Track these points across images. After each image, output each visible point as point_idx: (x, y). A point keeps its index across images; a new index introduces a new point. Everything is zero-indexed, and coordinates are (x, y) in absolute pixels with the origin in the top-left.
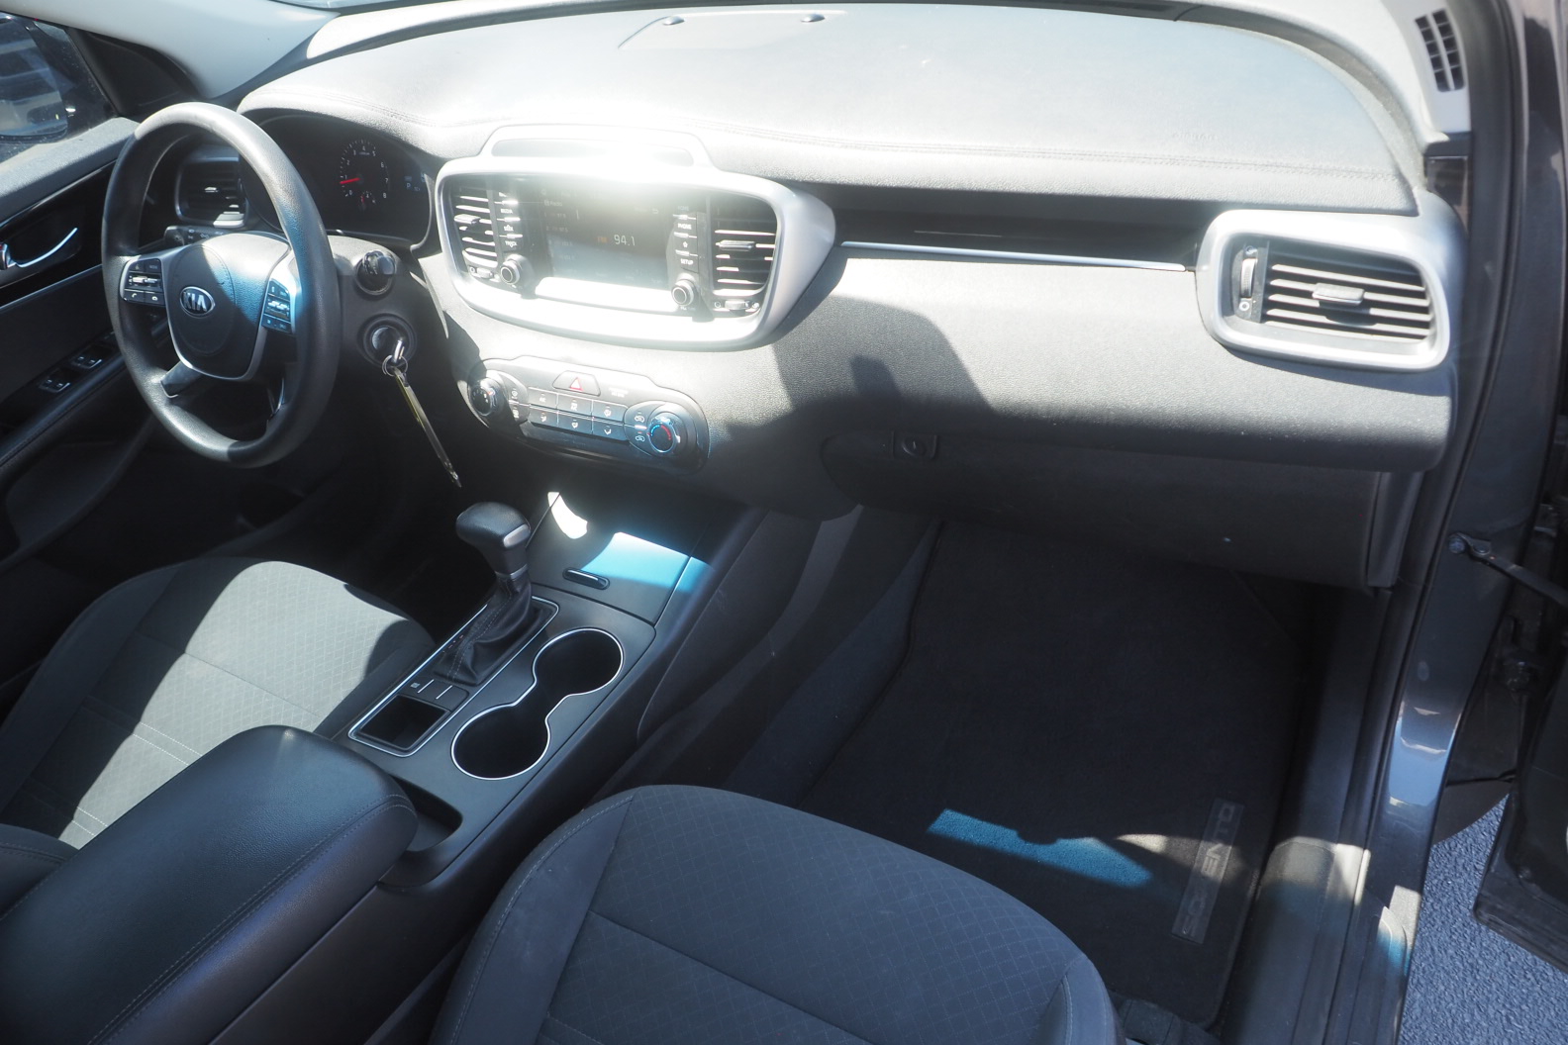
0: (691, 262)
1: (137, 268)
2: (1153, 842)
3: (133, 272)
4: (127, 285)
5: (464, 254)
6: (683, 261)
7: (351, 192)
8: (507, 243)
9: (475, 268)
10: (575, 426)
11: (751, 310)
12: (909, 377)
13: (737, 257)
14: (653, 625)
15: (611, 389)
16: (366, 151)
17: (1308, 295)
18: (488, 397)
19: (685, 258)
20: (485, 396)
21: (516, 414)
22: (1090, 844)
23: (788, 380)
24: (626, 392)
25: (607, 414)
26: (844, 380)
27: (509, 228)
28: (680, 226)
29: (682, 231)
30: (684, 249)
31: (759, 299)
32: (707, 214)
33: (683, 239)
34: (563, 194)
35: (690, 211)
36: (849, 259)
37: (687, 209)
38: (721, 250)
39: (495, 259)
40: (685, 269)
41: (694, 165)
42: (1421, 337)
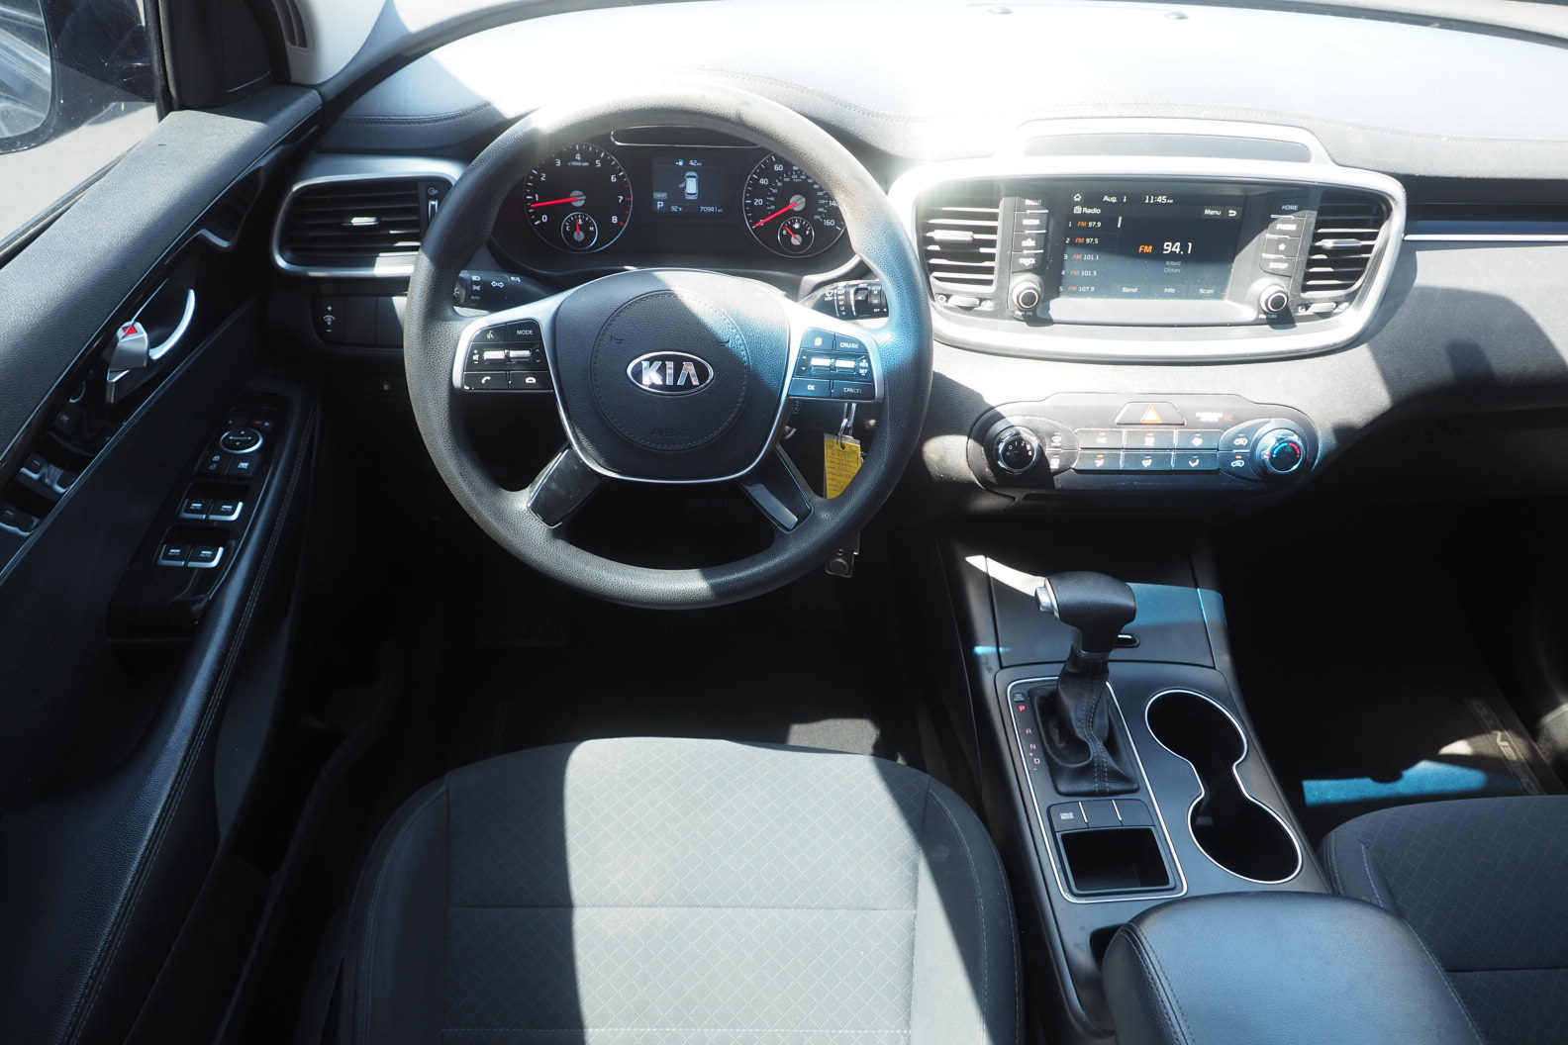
0: (1285, 265)
1: (490, 336)
2: (1460, 747)
3: (480, 344)
5: (932, 279)
6: (1273, 265)
8: (1022, 261)
9: (948, 297)
10: (1147, 464)
11: (1337, 310)
12: (1506, 359)
13: (1336, 257)
14: (1214, 668)
15: (1198, 414)
16: (581, 161)
19: (1276, 261)
20: (1028, 447)
21: (1054, 464)
22: (1424, 767)
23: (1388, 380)
24: (1220, 415)
25: (1197, 442)
26: (1441, 370)
27: (1030, 243)
28: (1280, 226)
29: (1281, 232)
30: (1278, 252)
31: (1350, 298)
32: (1315, 213)
33: (1280, 241)
34: (1106, 198)
35: (1299, 210)
36: (1417, 253)
37: (1295, 207)
38: (1320, 250)
39: (989, 282)
40: (1274, 273)
41: (1312, 161)
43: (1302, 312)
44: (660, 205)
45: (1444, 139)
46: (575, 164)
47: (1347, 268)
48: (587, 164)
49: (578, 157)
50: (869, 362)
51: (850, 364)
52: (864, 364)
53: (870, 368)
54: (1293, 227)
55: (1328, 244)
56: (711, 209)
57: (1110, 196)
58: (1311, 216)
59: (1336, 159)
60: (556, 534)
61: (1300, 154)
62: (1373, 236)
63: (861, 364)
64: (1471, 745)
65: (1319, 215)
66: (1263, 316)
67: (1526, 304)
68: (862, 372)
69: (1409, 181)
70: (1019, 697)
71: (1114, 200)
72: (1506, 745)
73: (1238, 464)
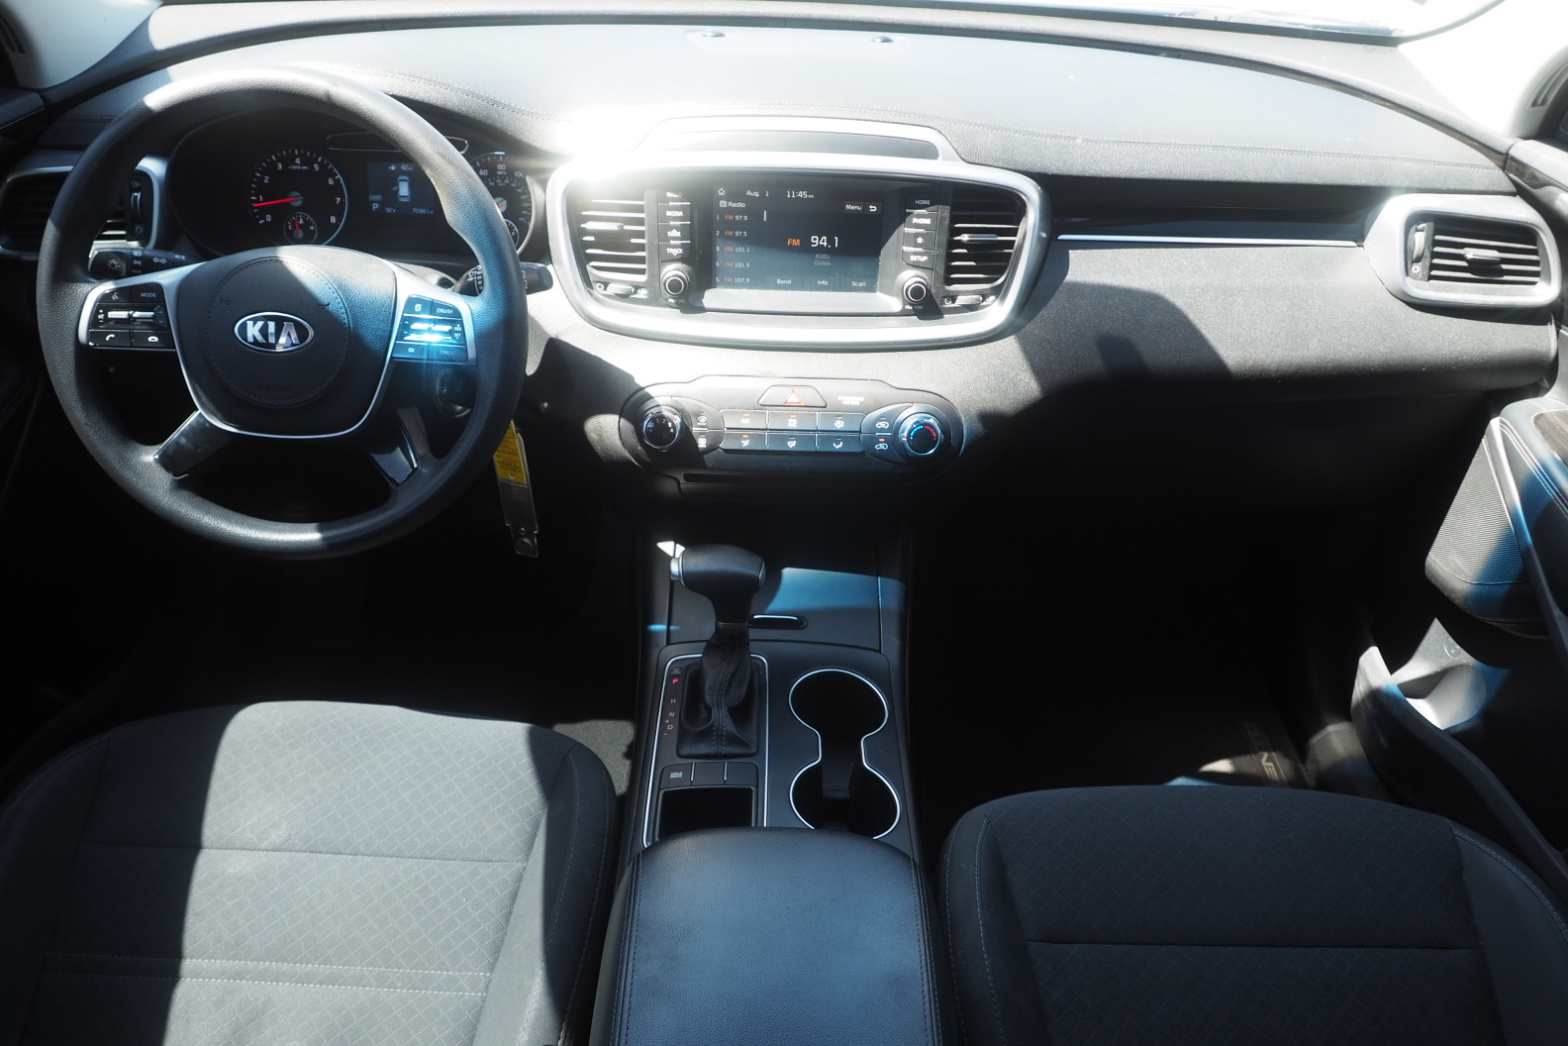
0: (925, 258)
1: (115, 297)
2: (1223, 766)
3: (104, 303)
4: (94, 322)
5: (588, 268)
6: (913, 258)
7: (269, 218)
8: (669, 250)
9: (606, 285)
10: (792, 444)
11: (984, 303)
12: (1157, 353)
13: (976, 251)
14: (879, 651)
15: (840, 398)
16: (301, 165)
17: (1461, 257)
18: (674, 426)
19: (916, 254)
20: (670, 425)
21: (702, 443)
23: (1037, 371)
24: (862, 399)
25: (839, 425)
26: (1094, 363)
27: (675, 233)
28: (915, 220)
29: (917, 226)
30: (916, 245)
31: (995, 292)
32: (949, 208)
33: (917, 235)
34: (749, 193)
35: (932, 205)
36: (1070, 251)
37: (927, 202)
38: (960, 244)
39: (642, 272)
40: (916, 266)
41: (940, 158)
42: (1534, 283)
43: (949, 304)
44: (375, 206)
45: (1079, 141)
46: (295, 167)
47: (992, 261)
48: (306, 168)
49: (298, 161)
50: (462, 326)
53: (463, 332)
54: (928, 221)
55: (965, 238)
56: (423, 211)
57: (752, 191)
58: (945, 211)
59: (965, 157)
60: (180, 485)
61: (928, 152)
62: (1012, 232)
63: (456, 329)
64: (1234, 764)
65: (952, 210)
66: (908, 307)
67: (1179, 302)
69: (1042, 179)
70: (677, 672)
71: (757, 194)
72: (1270, 765)
73: (882, 446)
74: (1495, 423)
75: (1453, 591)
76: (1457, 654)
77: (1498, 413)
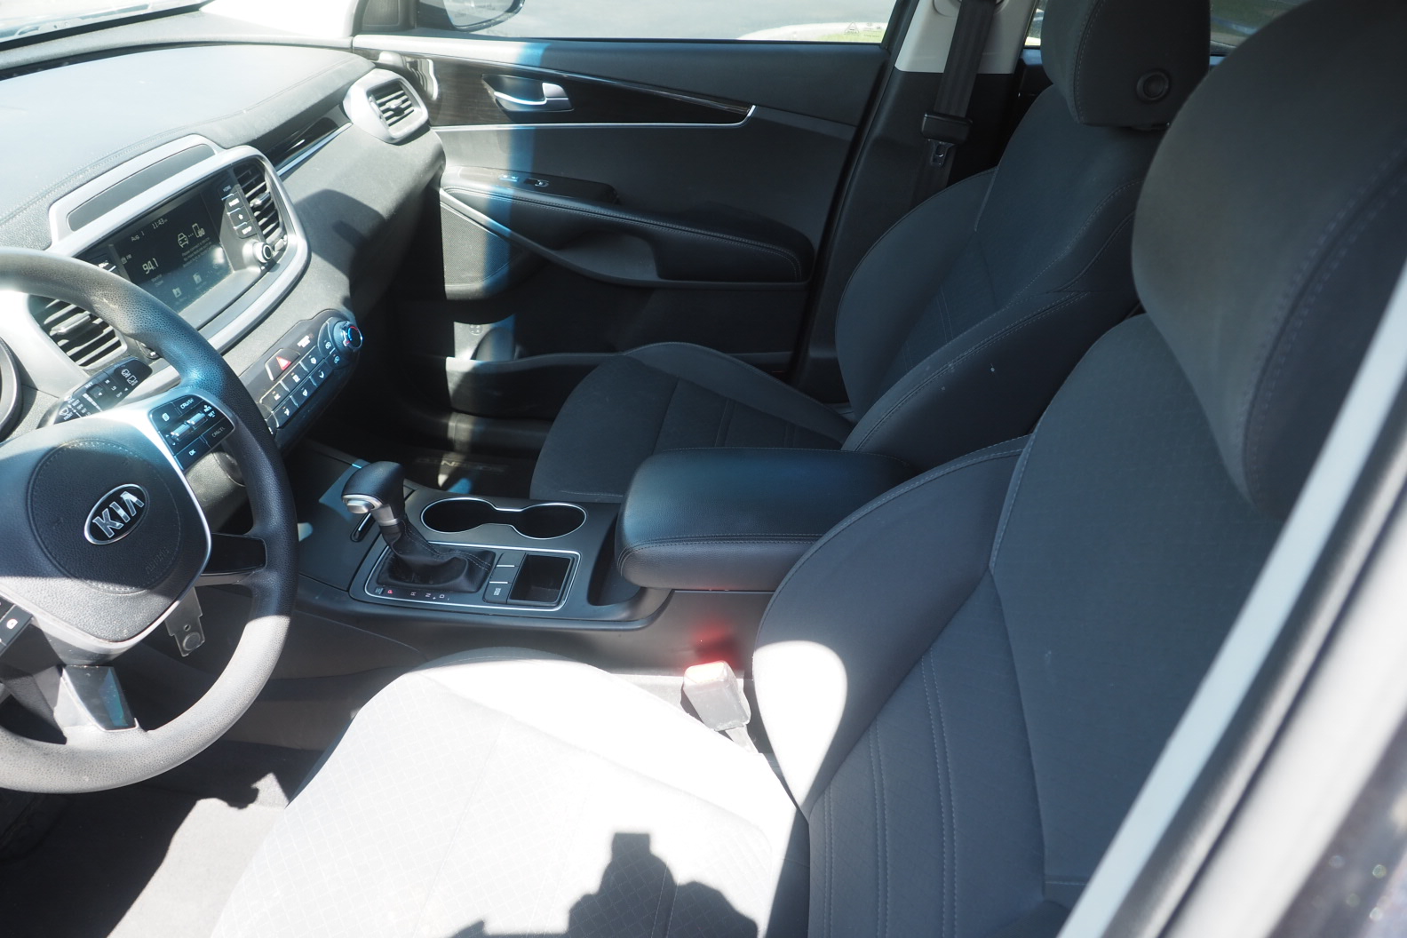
0: (250, 228)
6: (245, 231)
10: (305, 393)
11: (286, 243)
13: (263, 209)
15: (299, 345)
17: (389, 109)
19: (244, 228)
24: (307, 337)
25: (313, 361)
26: (347, 247)
28: (231, 204)
29: (234, 207)
30: (241, 221)
31: (284, 232)
32: (239, 185)
33: (238, 213)
34: (133, 239)
35: (232, 186)
37: (229, 188)
38: (254, 209)
40: (249, 236)
41: (215, 152)
42: (413, 111)
45: (245, 112)
47: (269, 214)
50: (208, 405)
51: (199, 416)
52: (207, 409)
53: (213, 409)
54: (236, 201)
55: (254, 203)
57: (134, 236)
58: (238, 189)
59: (224, 146)
61: (207, 152)
62: (264, 188)
64: (443, 473)
65: (241, 185)
66: (263, 268)
67: (338, 190)
68: (211, 415)
69: (253, 143)
70: (379, 590)
71: (137, 237)
72: (450, 462)
73: (337, 360)
74: (442, 192)
75: (477, 291)
76: (481, 330)
77: (439, 186)
